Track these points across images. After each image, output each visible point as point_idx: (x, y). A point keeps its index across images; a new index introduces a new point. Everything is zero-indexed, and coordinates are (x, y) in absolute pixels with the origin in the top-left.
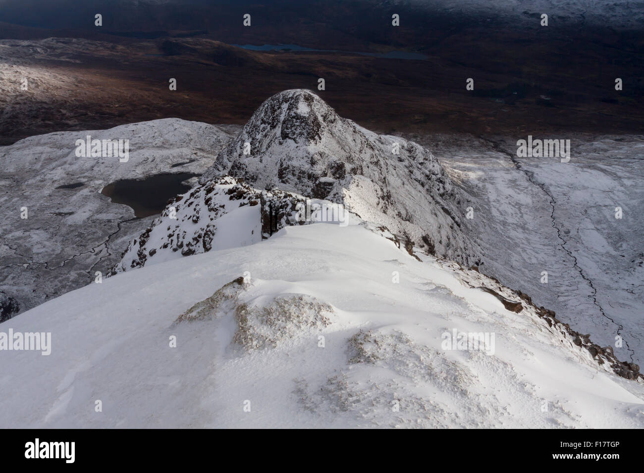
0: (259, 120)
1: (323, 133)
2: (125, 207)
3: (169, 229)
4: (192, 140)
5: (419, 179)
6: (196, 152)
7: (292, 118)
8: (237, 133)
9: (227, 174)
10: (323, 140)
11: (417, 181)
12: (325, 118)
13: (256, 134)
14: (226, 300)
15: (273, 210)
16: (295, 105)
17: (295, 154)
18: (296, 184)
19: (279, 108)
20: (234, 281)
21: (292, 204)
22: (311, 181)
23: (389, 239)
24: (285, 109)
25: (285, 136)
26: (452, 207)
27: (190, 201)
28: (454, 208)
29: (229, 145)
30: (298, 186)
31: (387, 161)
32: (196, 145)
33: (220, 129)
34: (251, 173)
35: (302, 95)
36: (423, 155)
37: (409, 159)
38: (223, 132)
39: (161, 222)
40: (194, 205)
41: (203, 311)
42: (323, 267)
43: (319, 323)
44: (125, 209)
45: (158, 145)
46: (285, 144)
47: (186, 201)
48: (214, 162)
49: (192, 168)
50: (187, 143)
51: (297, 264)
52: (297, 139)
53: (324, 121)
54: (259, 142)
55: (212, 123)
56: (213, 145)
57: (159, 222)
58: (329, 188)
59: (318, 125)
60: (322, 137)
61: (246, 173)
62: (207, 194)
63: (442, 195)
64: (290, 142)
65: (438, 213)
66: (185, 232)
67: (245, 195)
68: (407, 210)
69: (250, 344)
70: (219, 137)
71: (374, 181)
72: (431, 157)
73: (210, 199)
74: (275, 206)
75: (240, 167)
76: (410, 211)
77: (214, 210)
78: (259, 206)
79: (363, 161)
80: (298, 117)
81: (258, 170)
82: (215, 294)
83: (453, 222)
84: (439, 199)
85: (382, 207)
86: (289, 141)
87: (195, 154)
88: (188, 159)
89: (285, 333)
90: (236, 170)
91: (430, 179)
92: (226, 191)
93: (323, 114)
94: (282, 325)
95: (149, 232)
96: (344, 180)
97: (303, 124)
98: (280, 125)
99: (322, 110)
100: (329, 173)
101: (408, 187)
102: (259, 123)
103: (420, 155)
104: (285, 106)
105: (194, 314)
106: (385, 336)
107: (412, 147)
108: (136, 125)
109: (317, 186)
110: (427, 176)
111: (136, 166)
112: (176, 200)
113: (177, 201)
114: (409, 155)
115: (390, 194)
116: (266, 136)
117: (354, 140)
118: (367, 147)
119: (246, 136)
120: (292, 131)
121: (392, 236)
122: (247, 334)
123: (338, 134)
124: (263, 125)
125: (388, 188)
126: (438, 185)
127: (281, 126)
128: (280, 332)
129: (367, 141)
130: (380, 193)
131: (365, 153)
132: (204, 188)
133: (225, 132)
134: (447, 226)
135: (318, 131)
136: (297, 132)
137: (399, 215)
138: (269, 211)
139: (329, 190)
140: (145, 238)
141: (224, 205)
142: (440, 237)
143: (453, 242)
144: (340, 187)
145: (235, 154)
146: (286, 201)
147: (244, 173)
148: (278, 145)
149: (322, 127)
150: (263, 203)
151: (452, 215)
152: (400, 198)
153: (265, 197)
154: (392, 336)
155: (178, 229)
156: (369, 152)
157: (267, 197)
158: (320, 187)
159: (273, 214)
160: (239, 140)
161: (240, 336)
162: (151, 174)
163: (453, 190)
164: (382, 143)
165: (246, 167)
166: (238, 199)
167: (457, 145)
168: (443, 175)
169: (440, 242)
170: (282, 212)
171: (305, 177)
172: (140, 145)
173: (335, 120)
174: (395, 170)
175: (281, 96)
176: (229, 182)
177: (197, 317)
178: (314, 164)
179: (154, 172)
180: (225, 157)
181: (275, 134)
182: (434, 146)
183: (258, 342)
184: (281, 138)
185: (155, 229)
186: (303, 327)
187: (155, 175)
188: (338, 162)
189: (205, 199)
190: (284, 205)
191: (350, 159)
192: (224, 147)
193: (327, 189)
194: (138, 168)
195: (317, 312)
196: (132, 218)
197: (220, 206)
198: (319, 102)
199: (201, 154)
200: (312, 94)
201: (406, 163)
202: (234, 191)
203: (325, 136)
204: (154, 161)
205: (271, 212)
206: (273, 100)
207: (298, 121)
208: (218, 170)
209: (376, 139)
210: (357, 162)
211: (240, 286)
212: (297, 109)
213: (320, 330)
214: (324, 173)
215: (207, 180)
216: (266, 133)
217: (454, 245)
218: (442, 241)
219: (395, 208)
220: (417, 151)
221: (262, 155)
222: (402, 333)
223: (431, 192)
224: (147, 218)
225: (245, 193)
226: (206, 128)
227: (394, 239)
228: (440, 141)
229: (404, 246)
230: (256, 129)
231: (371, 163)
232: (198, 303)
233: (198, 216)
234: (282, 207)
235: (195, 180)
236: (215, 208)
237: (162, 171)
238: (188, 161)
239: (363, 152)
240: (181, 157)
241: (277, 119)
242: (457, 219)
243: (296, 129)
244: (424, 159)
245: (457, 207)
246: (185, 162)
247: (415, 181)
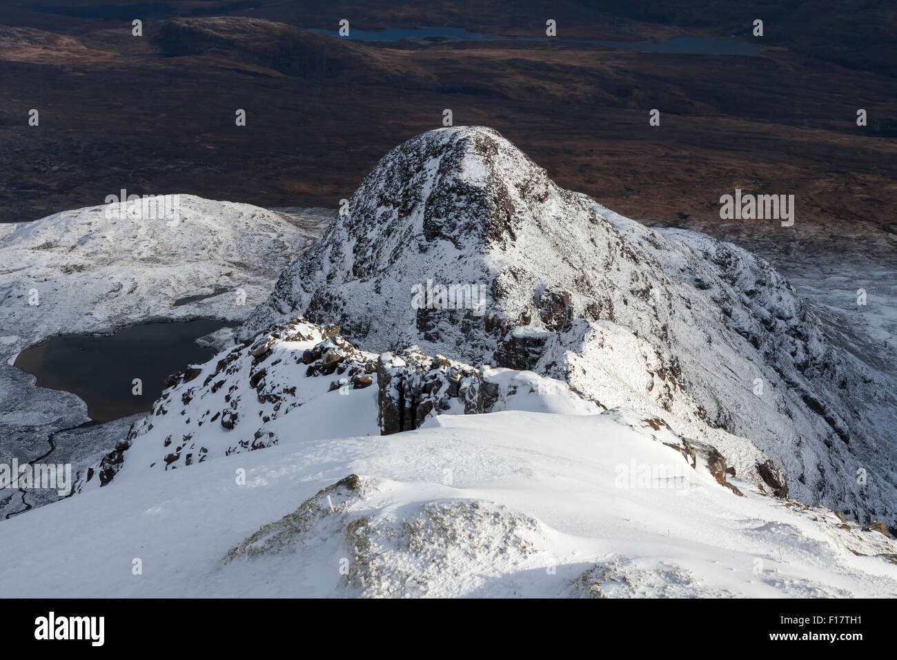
0: (373, 197)
1: (519, 225)
2: (68, 397)
3: (168, 443)
4: (221, 243)
5: (747, 329)
6: (228, 270)
7: (448, 192)
8: (322, 226)
9: (301, 318)
10: (521, 239)
11: (740, 333)
12: (524, 190)
13: (366, 229)
14: (323, 517)
15: (407, 396)
16: (456, 163)
17: (456, 272)
18: (458, 343)
19: (418, 170)
20: (340, 483)
21: (450, 381)
22: (493, 336)
23: (670, 445)
24: (434, 172)
25: (432, 232)
26: (829, 395)
27: (216, 380)
28: (833, 397)
29: (305, 254)
30: (462, 347)
31: (669, 288)
32: (231, 256)
33: (285, 218)
34: (354, 318)
35: (472, 139)
36: (755, 272)
37: (722, 282)
38: (291, 225)
39: (151, 427)
40: (226, 387)
41: (278, 537)
42: (521, 470)
43: (511, 550)
44: (68, 400)
45: (144, 255)
46: (432, 252)
47: (208, 380)
48: (270, 292)
49: (219, 308)
50: (210, 251)
51: (467, 462)
52: (461, 240)
53: (523, 197)
54: (374, 247)
55: (267, 206)
56: (267, 255)
57: (146, 427)
58: (535, 352)
59: (509, 208)
60: (517, 233)
61: (344, 317)
62: (255, 363)
63: (802, 367)
64: (445, 246)
65: (795, 410)
66: (205, 450)
67: (341, 365)
68: (718, 403)
69: (377, 586)
70: (282, 235)
71: (640, 333)
72: (774, 276)
73: (263, 373)
74: (410, 387)
75: (329, 305)
76: (727, 404)
77: (270, 400)
78: (375, 388)
79: (613, 288)
80: (462, 189)
81: (370, 310)
82: (303, 506)
83: (831, 430)
84: (795, 376)
85: (660, 396)
86: (442, 243)
87: (229, 275)
88: (210, 286)
89: (445, 566)
90: (321, 312)
91: (772, 330)
92: (300, 356)
93: (519, 181)
94: (439, 553)
95: (122, 451)
96: (571, 332)
97: (474, 205)
98: (421, 208)
99: (517, 171)
100: (535, 315)
101: (720, 348)
102: (373, 203)
103: (747, 273)
104: (433, 164)
105: (260, 544)
106: (645, 572)
107: (729, 256)
108: (96, 210)
109: (506, 346)
110: (765, 322)
111: (95, 303)
112: (184, 378)
113: (187, 379)
114: (720, 272)
115: (678, 366)
116: (388, 232)
117: (592, 240)
118: (622, 256)
119: (344, 233)
120: (449, 221)
121: (679, 441)
122: (369, 568)
123: (554, 226)
124: (382, 209)
125: (675, 352)
126: (793, 343)
127: (423, 209)
128: (434, 564)
129: (623, 242)
130: (655, 363)
131: (618, 270)
132: (249, 348)
133: (296, 224)
134: (816, 441)
135: (509, 220)
136: (459, 223)
137: (699, 414)
138: (397, 397)
139: (536, 356)
140: (114, 463)
141: (294, 388)
142: (800, 466)
143: (832, 478)
144: (562, 348)
145: (320, 275)
146: (435, 376)
147: (338, 318)
148: (416, 252)
149: (517, 210)
150: (384, 379)
151: (829, 415)
152: (703, 374)
153: (388, 366)
154: (658, 572)
155: (189, 443)
156: (627, 266)
157: (393, 367)
158: (514, 349)
159: (407, 405)
160: (328, 243)
161: (357, 571)
162: (127, 322)
163: (828, 355)
164: (657, 247)
165: (344, 304)
166: (326, 374)
167: (836, 250)
168: (803, 319)
169: (802, 479)
170: (427, 400)
171: (478, 327)
172: (104, 256)
173: (546, 194)
174: (689, 308)
175: (425, 142)
176: (305, 334)
177: (267, 550)
178: (500, 296)
179: (135, 316)
180: (297, 281)
181: (411, 228)
182: (780, 251)
183: (392, 583)
184: (423, 237)
185: (136, 443)
186: (480, 557)
187: (136, 325)
188: (554, 290)
189: (251, 373)
190: (432, 385)
191: (582, 283)
192: (293, 259)
193: (531, 354)
194: (98, 307)
195: (507, 530)
196: (81, 423)
197: (286, 391)
198: (510, 155)
199: (242, 275)
200: (494, 137)
201: (716, 292)
202: (319, 356)
203: (525, 232)
204: (136, 292)
205: (402, 401)
206: (405, 152)
207: (463, 197)
208: (280, 311)
209: (643, 237)
210: (599, 291)
211: (351, 491)
212: (460, 171)
213: (515, 564)
214: (524, 318)
215: (253, 333)
216: (389, 227)
217: (836, 486)
218: (806, 475)
219: (691, 399)
220: (741, 264)
221: (381, 276)
222: (678, 568)
223: (775, 360)
224: (116, 423)
225: (342, 360)
226: (253, 216)
227: (682, 446)
228: (794, 241)
229: (706, 463)
230: (365, 217)
231: (632, 292)
232: (267, 526)
233: (234, 412)
234: (426, 389)
235: (226, 334)
236: (274, 395)
237: (153, 314)
238: (211, 291)
239: (614, 267)
240: (195, 281)
241: (414, 194)
242: (840, 423)
243: (457, 217)
244: (758, 282)
245: (841, 396)
246: (204, 293)
247: (736, 334)
